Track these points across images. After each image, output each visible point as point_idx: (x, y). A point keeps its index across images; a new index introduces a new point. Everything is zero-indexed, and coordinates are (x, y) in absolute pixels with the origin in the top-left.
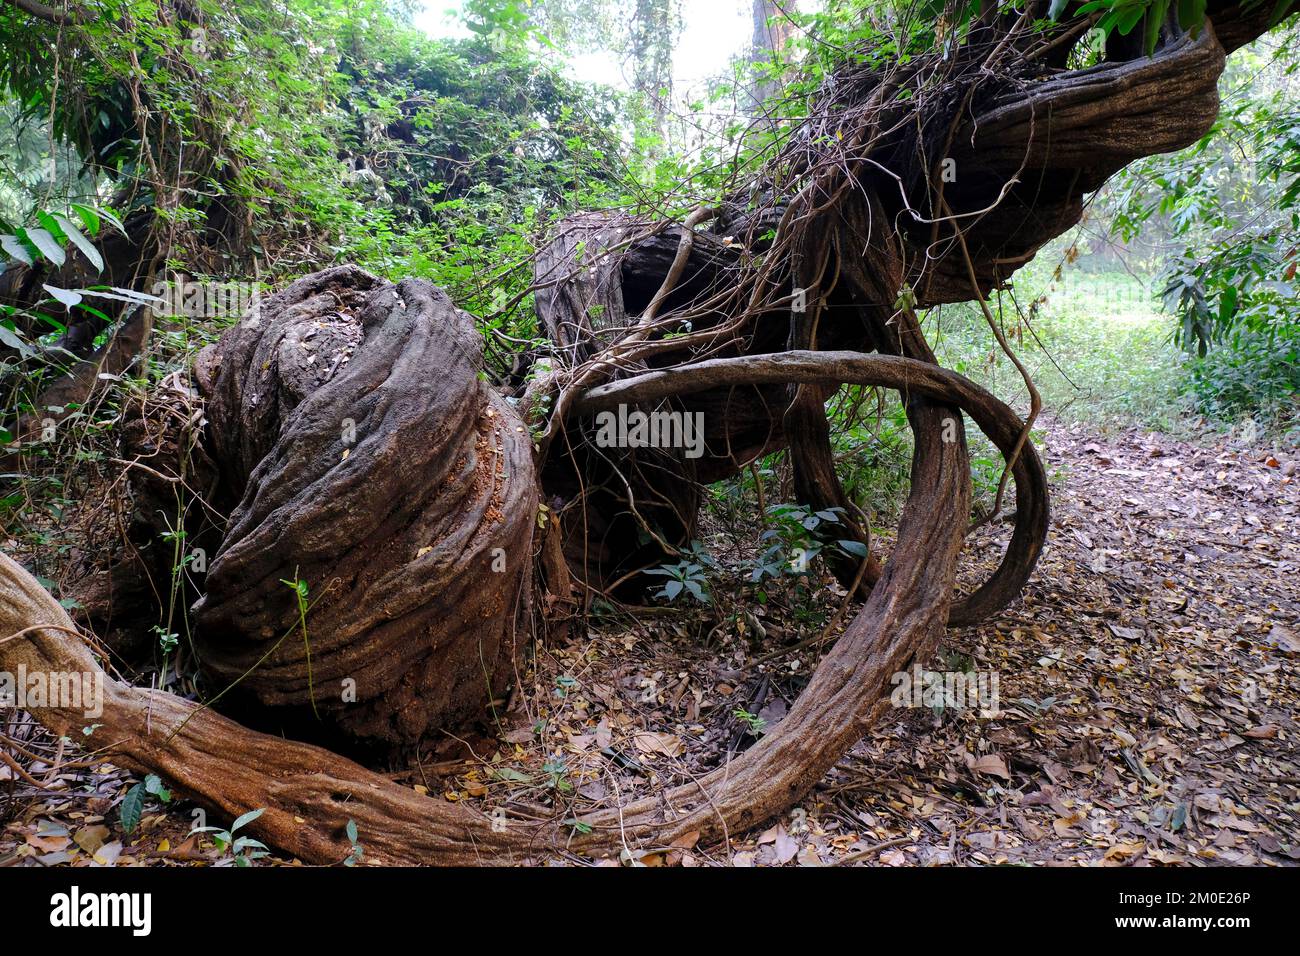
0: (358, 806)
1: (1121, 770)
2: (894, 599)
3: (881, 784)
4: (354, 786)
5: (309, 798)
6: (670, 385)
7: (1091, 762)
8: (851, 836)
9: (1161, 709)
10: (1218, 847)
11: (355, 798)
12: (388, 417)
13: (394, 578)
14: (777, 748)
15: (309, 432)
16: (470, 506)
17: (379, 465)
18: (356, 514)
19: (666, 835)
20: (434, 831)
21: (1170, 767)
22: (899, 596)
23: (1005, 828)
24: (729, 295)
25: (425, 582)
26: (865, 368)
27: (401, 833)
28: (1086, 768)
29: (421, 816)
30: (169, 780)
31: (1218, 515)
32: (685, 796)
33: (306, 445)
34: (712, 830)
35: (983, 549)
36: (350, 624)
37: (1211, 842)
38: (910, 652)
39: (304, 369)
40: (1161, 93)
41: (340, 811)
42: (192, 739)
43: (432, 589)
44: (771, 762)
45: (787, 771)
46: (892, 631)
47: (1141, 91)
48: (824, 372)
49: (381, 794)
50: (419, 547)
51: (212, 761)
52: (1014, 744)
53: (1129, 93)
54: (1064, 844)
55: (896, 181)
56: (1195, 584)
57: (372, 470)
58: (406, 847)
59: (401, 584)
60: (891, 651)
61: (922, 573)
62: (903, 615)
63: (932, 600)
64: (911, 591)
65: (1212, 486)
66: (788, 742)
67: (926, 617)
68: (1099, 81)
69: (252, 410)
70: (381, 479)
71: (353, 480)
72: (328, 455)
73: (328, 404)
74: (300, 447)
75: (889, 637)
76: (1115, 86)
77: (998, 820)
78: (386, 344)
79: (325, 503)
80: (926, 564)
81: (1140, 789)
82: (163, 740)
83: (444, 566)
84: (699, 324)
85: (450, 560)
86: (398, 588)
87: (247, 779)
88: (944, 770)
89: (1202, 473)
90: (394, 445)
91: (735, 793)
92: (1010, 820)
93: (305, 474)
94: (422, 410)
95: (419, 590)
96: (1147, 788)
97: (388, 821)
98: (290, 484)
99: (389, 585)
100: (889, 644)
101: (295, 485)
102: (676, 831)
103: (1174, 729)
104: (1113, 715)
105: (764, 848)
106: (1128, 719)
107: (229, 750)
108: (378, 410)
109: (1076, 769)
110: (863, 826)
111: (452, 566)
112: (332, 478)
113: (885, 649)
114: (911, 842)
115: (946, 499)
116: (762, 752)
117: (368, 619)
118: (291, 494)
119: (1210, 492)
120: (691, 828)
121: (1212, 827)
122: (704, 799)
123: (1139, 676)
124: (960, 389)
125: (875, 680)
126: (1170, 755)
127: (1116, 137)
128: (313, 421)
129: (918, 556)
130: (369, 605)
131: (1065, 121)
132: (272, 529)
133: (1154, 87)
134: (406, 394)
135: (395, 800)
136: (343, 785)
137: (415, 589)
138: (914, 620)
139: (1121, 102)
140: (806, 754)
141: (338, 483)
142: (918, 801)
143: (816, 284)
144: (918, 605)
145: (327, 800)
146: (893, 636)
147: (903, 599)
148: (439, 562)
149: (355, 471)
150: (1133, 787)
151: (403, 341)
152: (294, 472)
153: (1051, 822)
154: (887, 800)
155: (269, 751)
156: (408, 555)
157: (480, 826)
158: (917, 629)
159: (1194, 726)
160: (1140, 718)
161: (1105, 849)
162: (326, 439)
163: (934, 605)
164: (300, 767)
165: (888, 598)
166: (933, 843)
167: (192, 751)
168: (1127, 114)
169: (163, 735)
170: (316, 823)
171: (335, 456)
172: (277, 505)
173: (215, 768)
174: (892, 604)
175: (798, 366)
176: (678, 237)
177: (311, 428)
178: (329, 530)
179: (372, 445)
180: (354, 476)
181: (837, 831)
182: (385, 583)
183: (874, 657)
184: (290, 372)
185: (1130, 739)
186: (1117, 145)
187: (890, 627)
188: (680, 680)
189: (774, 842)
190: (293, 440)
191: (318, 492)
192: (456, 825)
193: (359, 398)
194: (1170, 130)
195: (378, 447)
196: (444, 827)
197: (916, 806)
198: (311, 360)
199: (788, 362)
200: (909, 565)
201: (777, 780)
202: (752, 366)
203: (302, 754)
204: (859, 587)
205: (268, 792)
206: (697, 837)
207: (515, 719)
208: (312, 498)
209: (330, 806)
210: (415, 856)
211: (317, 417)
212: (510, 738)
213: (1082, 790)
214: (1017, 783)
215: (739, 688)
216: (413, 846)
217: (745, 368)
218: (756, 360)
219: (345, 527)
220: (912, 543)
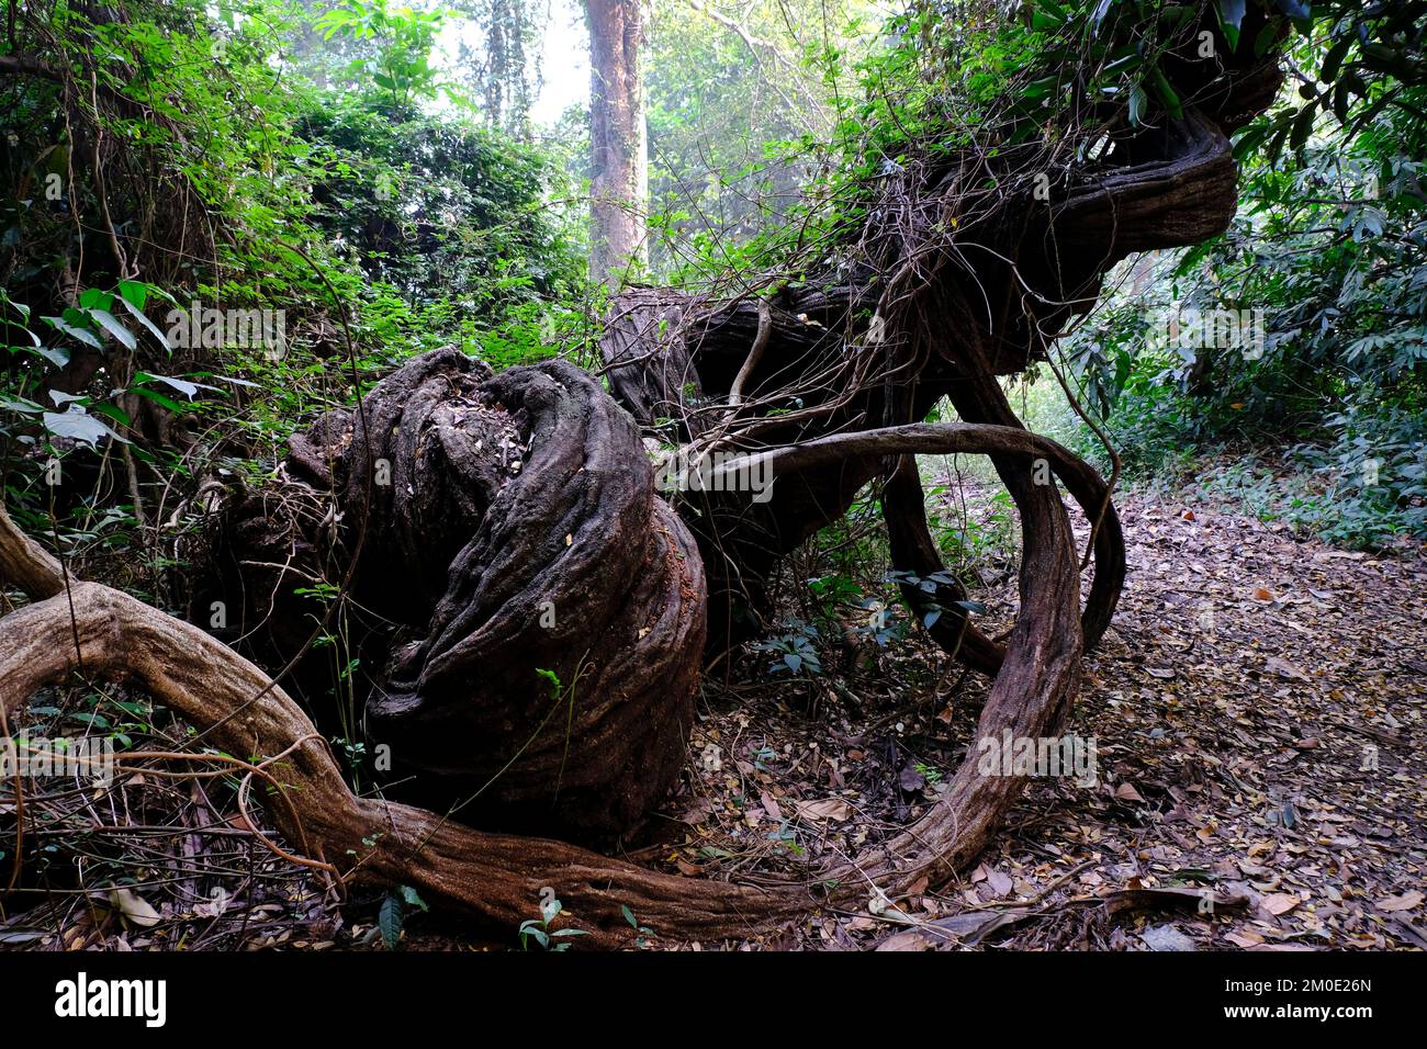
0: (619, 892)
1: (1223, 786)
2: (1039, 648)
3: (1049, 818)
4: (613, 873)
5: (572, 890)
6: (801, 460)
7: (1198, 783)
8: (1046, 866)
9: (1224, 733)
10: (1327, 837)
11: (617, 884)
12: (603, 500)
13: (623, 661)
14: (971, 794)
15: (530, 518)
16: (669, 585)
17: (611, 547)
18: (595, 598)
19: (902, 883)
20: (696, 907)
21: (1255, 779)
22: (1043, 645)
23: (1164, 843)
24: (837, 371)
25: (653, 663)
26: (981, 437)
27: (665, 913)
28: (1198, 788)
29: (680, 894)
30: (423, 889)
31: (1166, 566)
32: (903, 846)
33: (530, 532)
34: (936, 874)
35: (997, 609)
36: (590, 710)
37: (1320, 834)
38: (1060, 695)
39: (477, 456)
40: (1205, 191)
41: (607, 898)
42: (437, 845)
43: (660, 669)
44: (969, 807)
45: (983, 813)
46: (1042, 678)
47: (1192, 188)
48: (945, 443)
49: (636, 877)
50: (638, 629)
51: (461, 866)
52: (1132, 774)
53: (1182, 190)
54: (1214, 849)
55: (1011, 266)
56: (1183, 627)
57: (605, 553)
58: (672, 926)
59: (634, 666)
60: (1046, 695)
61: (1057, 623)
62: (1049, 662)
63: (1070, 647)
64: (1052, 640)
65: (1150, 540)
66: (979, 786)
67: (1068, 663)
68: (1158, 178)
69: (409, 503)
70: (613, 562)
71: (588, 565)
72: (553, 540)
73: (540, 490)
74: (524, 534)
75: (1042, 684)
76: (1172, 183)
77: (1158, 837)
78: (573, 428)
79: (566, 589)
80: (1058, 615)
81: (1244, 800)
82: (411, 849)
83: (667, 646)
84: (811, 400)
85: (671, 639)
86: (631, 670)
87: (502, 880)
88: (1092, 801)
89: (1135, 529)
90: (619, 527)
91: (947, 838)
92: (1166, 835)
93: (533, 561)
94: (631, 492)
95: (650, 670)
96: (1249, 798)
97: (651, 903)
98: (520, 572)
99: (622, 668)
100: (1042, 690)
101: (525, 572)
102: (909, 879)
103: (1241, 749)
104: (1194, 742)
105: (981, 885)
106: (1205, 744)
107: (475, 853)
108: (591, 493)
109: (1189, 789)
110: (1051, 857)
111: (672, 646)
112: (569, 563)
113: (1040, 694)
114: (1096, 864)
115: (1062, 556)
116: (958, 799)
117: (606, 704)
118: (522, 584)
119: (1150, 546)
120: (921, 874)
121: (1314, 821)
122: (921, 847)
123: (1192, 708)
124: (1059, 454)
125: (1037, 724)
126: (1252, 770)
127: (1170, 227)
128: (530, 507)
129: (1051, 608)
130: (605, 691)
131: (1131, 212)
132: (513, 618)
133: (1201, 185)
134: (613, 477)
135: (653, 882)
136: (602, 873)
137: (645, 671)
138: (1058, 666)
139: (1177, 197)
140: (996, 796)
141: (575, 567)
142: (1086, 829)
143: (913, 359)
144: (1059, 653)
145: (590, 890)
146: (1045, 682)
147: (1046, 648)
148: (663, 642)
149: (589, 555)
150: (1238, 798)
151: (586, 424)
152: (521, 560)
153: (1194, 834)
154: (1061, 832)
155: (515, 849)
156: (629, 637)
157: (737, 897)
158: (1063, 674)
159: (1256, 745)
160: (1212, 742)
161: (1246, 849)
162: (545, 524)
163: (1073, 651)
164: (549, 862)
165: (1032, 648)
166: (1116, 862)
167: (439, 858)
168: (1180, 207)
169: (410, 843)
170: (583, 913)
171: (559, 542)
172: (508, 594)
173: (466, 872)
174: (1037, 654)
175: (922, 438)
176: (756, 315)
177: (531, 514)
178: (572, 616)
179: (598, 528)
180: (589, 560)
181: (1031, 863)
182: (617, 667)
183: (1033, 702)
184: (465, 459)
185: (1216, 761)
186: (1171, 234)
187: (1040, 674)
188: (812, 750)
189: (986, 879)
190: (516, 527)
191: (557, 578)
192: (714, 899)
193: (567, 482)
194: (1209, 222)
195: (606, 530)
196: (704, 902)
197: (1086, 834)
198: (479, 444)
199: (913, 434)
200: (1045, 617)
201: (978, 822)
202: (881, 439)
203: (547, 848)
204: (961, 648)
205: (527, 889)
206: (926, 882)
207: (686, 803)
208: (551, 585)
209: (596, 895)
210: (680, 933)
211: (533, 503)
212: (690, 819)
213: (1201, 806)
214: (1154, 807)
215: (867, 752)
216: (678, 924)
217: (875, 441)
218: (883, 433)
219: (587, 611)
220: (1043, 598)
